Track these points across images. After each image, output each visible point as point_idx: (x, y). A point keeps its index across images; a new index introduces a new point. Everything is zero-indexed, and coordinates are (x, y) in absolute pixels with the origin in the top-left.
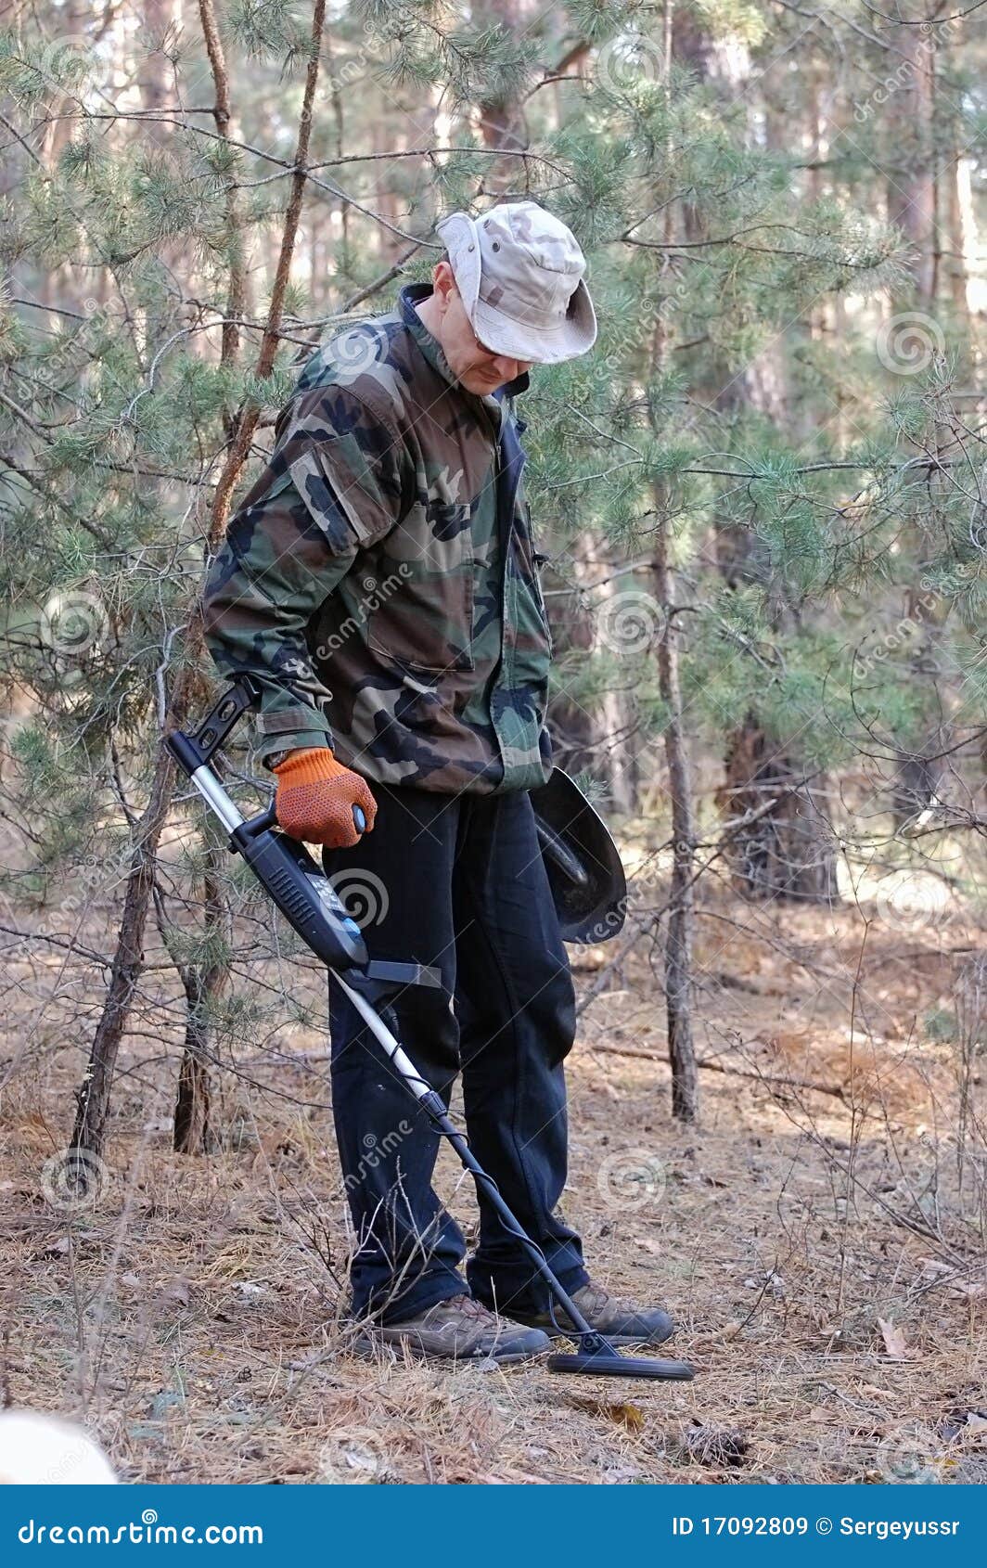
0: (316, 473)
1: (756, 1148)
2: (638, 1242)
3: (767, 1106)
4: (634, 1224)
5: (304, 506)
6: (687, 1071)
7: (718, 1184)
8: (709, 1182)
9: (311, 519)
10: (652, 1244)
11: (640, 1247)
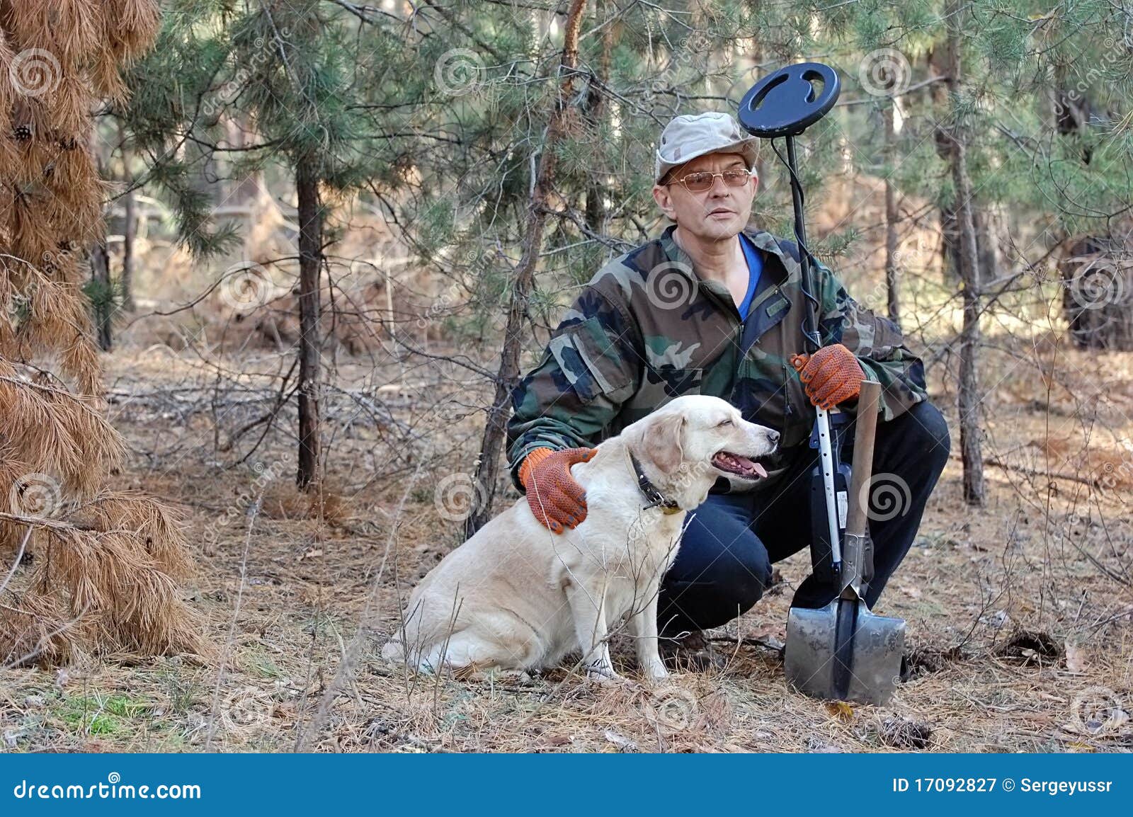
0: (570, 346)
1: (1024, 525)
2: (904, 590)
3: (1040, 495)
4: (905, 578)
5: (560, 369)
6: (975, 467)
7: (981, 550)
8: (975, 548)
9: (565, 378)
10: (914, 592)
11: (906, 594)
